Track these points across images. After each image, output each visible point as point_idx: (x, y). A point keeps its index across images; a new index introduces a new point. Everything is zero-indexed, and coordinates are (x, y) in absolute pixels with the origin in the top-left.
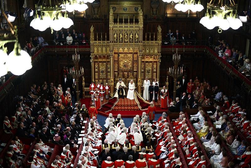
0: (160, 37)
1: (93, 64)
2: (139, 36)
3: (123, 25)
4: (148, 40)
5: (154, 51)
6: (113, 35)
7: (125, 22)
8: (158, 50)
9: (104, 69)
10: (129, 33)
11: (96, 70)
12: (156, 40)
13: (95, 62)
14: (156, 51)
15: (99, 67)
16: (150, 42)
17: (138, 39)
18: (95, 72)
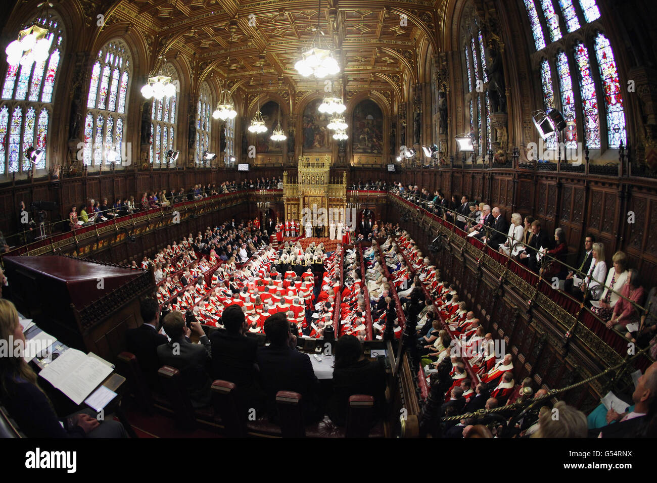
0: (345, 180)
1: (286, 206)
2: (325, 178)
3: (311, 168)
4: (334, 183)
5: (339, 194)
6: (300, 178)
7: (312, 166)
8: (343, 193)
9: (296, 211)
10: (315, 175)
11: (289, 211)
12: (342, 183)
13: (288, 204)
14: (342, 194)
15: (291, 209)
16: (336, 185)
17: (323, 181)
18: (288, 213)
